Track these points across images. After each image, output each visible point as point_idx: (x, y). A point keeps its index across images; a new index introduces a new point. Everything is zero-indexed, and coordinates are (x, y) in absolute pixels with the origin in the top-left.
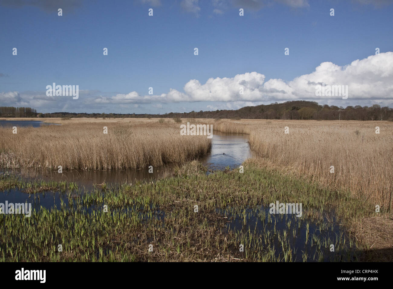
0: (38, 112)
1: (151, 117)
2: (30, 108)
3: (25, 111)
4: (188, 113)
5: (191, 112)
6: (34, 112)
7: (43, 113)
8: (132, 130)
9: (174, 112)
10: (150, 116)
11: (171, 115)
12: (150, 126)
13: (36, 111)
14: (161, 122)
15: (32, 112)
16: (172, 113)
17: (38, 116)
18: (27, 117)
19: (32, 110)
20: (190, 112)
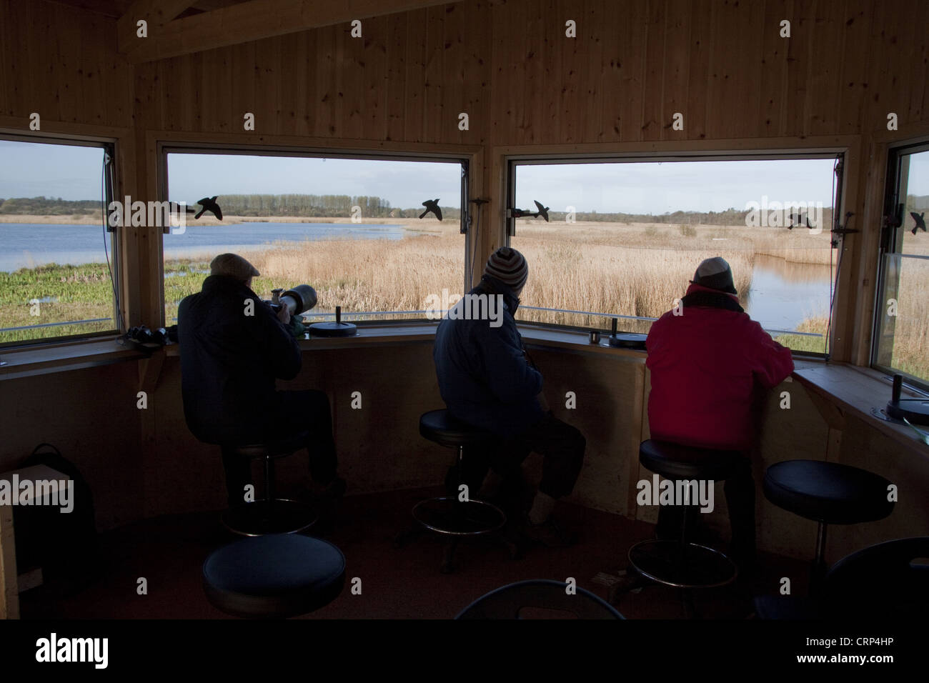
0: (392, 206)
1: (631, 221)
2: (378, 198)
3: (368, 204)
4: (718, 214)
5: (726, 210)
6: (385, 206)
7: (403, 209)
8: (585, 250)
9: (685, 210)
10: (627, 219)
11: (678, 217)
12: (625, 242)
13: (388, 204)
14: (649, 233)
15: (381, 205)
16: (680, 213)
17: (392, 214)
18: (371, 217)
19: (381, 203)
20: (724, 212)
